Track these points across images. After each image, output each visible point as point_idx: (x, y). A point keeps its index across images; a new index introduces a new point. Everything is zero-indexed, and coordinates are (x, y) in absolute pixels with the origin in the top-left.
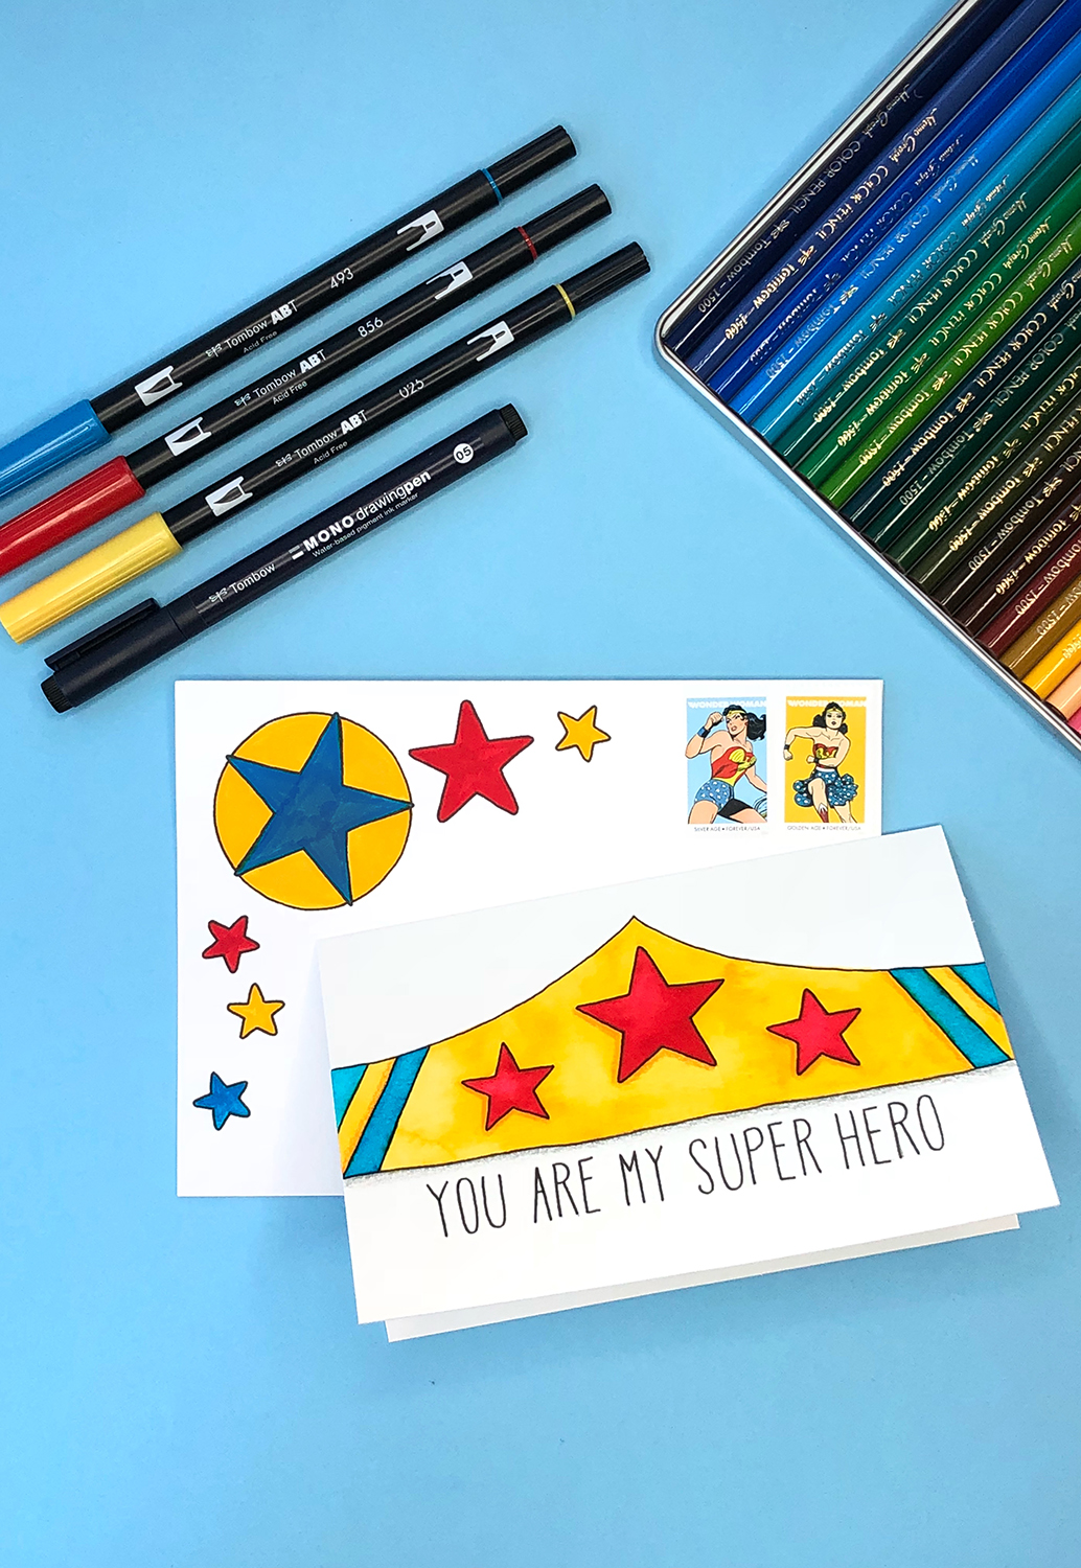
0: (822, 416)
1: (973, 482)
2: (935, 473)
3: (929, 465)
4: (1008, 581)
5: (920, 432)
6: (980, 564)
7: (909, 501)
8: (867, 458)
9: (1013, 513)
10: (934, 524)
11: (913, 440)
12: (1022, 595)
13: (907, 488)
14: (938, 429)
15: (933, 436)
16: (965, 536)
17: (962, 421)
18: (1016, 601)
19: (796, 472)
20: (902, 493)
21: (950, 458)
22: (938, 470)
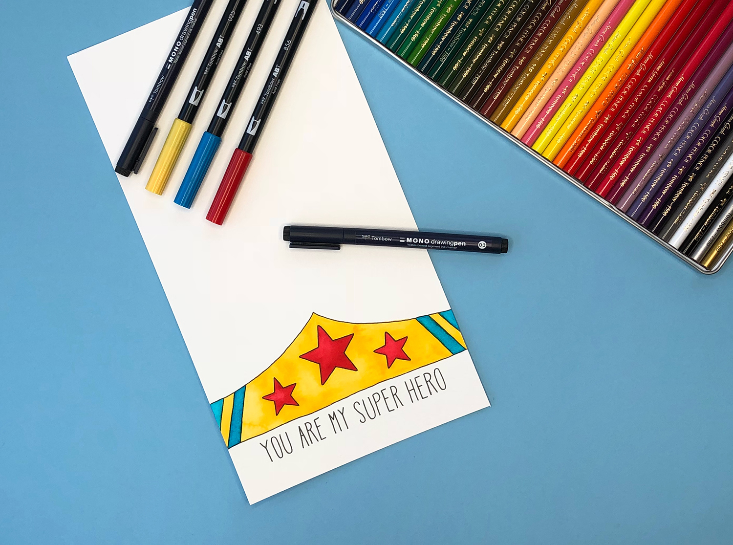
0: (403, 30)
1: (469, 48)
2: (453, 47)
3: (450, 44)
4: (488, 86)
5: (445, 31)
6: (476, 81)
7: (444, 60)
8: (424, 45)
9: (486, 58)
10: (455, 68)
11: (442, 35)
12: (495, 92)
13: (442, 54)
14: (451, 29)
15: (450, 32)
16: (468, 71)
17: (461, 24)
18: (493, 94)
19: (397, 55)
20: (441, 57)
21: (458, 40)
22: (454, 45)
